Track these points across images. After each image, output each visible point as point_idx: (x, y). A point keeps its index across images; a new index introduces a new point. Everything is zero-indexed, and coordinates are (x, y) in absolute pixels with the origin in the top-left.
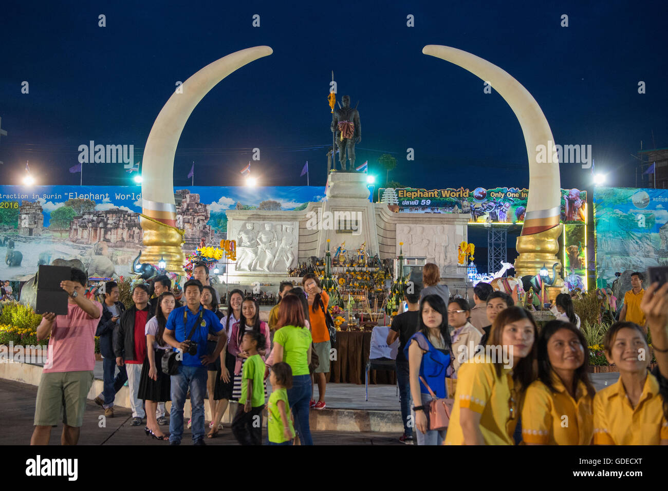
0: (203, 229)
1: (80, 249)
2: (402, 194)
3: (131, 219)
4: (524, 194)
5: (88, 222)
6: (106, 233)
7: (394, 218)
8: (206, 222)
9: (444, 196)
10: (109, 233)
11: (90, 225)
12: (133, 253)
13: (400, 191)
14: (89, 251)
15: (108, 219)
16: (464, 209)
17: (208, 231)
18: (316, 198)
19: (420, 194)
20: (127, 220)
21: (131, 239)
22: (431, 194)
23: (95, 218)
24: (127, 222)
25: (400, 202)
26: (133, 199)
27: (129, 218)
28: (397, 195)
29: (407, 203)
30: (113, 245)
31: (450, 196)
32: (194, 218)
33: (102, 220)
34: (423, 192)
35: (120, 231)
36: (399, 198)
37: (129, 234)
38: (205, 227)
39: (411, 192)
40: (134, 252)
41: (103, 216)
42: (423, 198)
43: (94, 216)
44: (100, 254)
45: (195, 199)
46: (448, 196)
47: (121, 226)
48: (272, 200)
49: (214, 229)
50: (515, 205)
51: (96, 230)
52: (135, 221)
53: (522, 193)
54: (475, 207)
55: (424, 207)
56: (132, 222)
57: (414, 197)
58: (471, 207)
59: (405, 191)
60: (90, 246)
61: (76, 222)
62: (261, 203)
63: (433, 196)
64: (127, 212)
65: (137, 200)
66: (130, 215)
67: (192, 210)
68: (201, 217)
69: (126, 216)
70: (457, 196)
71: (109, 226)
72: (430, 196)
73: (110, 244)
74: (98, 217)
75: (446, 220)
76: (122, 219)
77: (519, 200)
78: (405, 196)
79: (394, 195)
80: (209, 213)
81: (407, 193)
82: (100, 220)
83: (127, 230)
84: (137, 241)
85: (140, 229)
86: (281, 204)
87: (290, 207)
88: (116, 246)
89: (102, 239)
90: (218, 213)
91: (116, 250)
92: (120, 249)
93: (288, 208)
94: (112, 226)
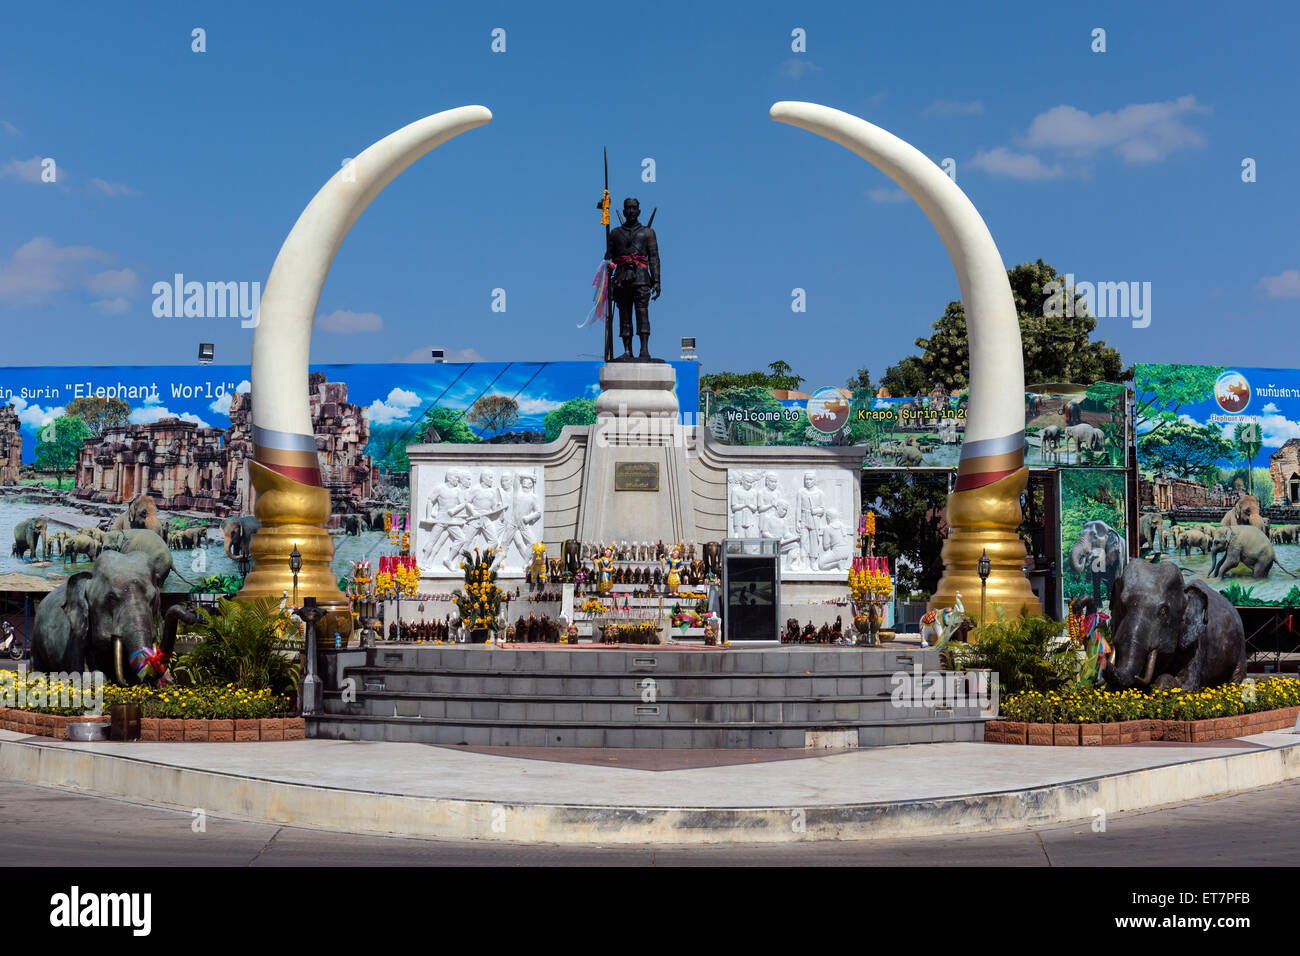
0: (357, 464)
1: (98, 514)
3: (204, 442)
5: (116, 452)
6: (152, 476)
8: (361, 447)
10: (159, 476)
11: (119, 458)
12: (209, 523)
14: (118, 518)
15: (156, 444)
17: (367, 469)
18: (591, 390)
20: (195, 444)
21: (205, 490)
23: (129, 442)
26: (209, 396)
27: (200, 440)
30: (168, 504)
32: (336, 439)
33: (144, 447)
35: (181, 471)
37: (200, 479)
38: (359, 460)
40: (212, 520)
41: (146, 438)
43: (126, 437)
44: (143, 526)
45: (337, 396)
47: (184, 460)
48: (498, 394)
51: (131, 470)
52: (212, 448)
56: (208, 451)
60: (121, 507)
61: (89, 452)
62: (477, 401)
64: (196, 425)
65: (216, 399)
66: (201, 434)
67: (330, 422)
68: (350, 437)
69: (195, 436)
71: (159, 460)
73: (162, 503)
74: (136, 438)
76: (185, 443)
80: (368, 426)
82: (138, 446)
83: (197, 468)
84: (217, 495)
85: (224, 465)
86: (519, 405)
87: (538, 411)
88: (175, 508)
89: (144, 491)
90: (387, 426)
91: (175, 515)
92: (183, 513)
93: (532, 412)
94: (164, 461)
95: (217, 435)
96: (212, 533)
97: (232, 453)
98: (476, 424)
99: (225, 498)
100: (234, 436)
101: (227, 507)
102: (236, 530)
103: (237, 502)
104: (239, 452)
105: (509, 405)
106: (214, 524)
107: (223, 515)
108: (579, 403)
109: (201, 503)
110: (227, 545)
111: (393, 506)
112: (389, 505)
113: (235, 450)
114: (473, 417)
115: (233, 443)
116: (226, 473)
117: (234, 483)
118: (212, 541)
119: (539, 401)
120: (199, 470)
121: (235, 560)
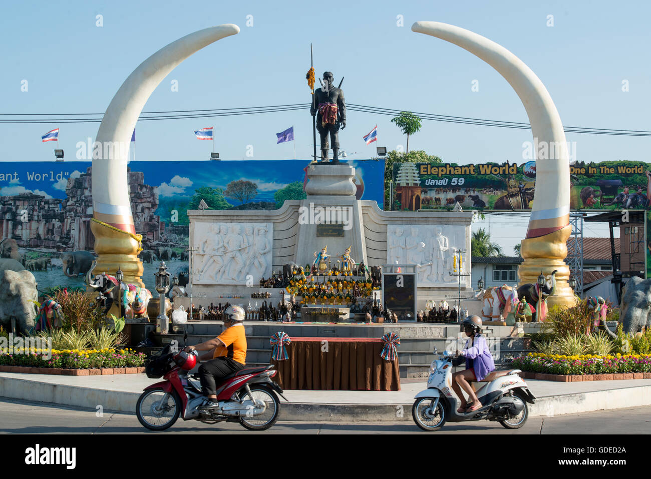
0: (150, 220)
2: (425, 170)
3: (49, 207)
4: (593, 169)
6: (14, 227)
7: (384, 219)
8: (153, 210)
9: (483, 172)
10: (20, 228)
12: (52, 255)
13: (422, 167)
15: (17, 208)
16: (511, 190)
17: (157, 223)
19: (450, 170)
20: (43, 208)
21: (50, 236)
22: (465, 171)
24: (44, 212)
25: (423, 182)
26: (52, 180)
27: (46, 206)
28: (418, 172)
29: (432, 182)
30: (25, 244)
31: (491, 172)
32: (137, 206)
33: (9, 210)
34: (454, 168)
35: (34, 225)
36: (420, 176)
37: (46, 229)
38: (151, 218)
39: (438, 167)
40: (54, 253)
41: (11, 204)
42: (454, 175)
44: (9, 257)
45: (137, 180)
46: (488, 172)
47: (36, 218)
48: (244, 179)
49: (164, 220)
50: (580, 184)
52: (54, 211)
53: (590, 168)
54: (525, 188)
55: (455, 188)
56: (51, 212)
57: (442, 175)
58: (520, 188)
59: (429, 166)
62: (230, 183)
63: (468, 173)
64: (44, 197)
65: (57, 182)
66: (47, 202)
68: (146, 205)
69: (43, 203)
70: (501, 173)
71: (19, 218)
72: (463, 173)
73: (22, 243)
74: (4, 205)
75: (445, 220)
76: (36, 207)
77: (585, 177)
78: (429, 173)
79: (414, 171)
80: (158, 198)
81: (431, 168)
82: (6, 209)
83: (44, 222)
84: (58, 239)
85: (62, 221)
86: (258, 186)
87: (270, 190)
88: (30, 246)
90: (170, 198)
91: (30, 251)
92: (35, 249)
93: (266, 190)
94: (22, 218)
95: (57, 203)
96: (54, 261)
97: (68, 213)
98: (229, 197)
99: (63, 240)
100: (69, 203)
101: (64, 246)
102: (70, 259)
103: (71, 243)
104: (72, 213)
105: (252, 187)
106: (56, 255)
107: (61, 251)
108: (298, 185)
109: (48, 244)
110: (64, 268)
111: (174, 246)
112: (171, 245)
113: (70, 212)
114: (227, 193)
115: (68, 208)
116: (63, 226)
117: (69, 232)
118: (54, 266)
119: (271, 183)
120: (46, 224)
121: (70, 278)
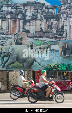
3: (48, 11)
5: (8, 14)
6: (25, 24)
10: (28, 24)
11: (9, 16)
14: (9, 41)
15: (26, 11)
20: (44, 12)
21: (49, 30)
23: (13, 10)
24: (45, 14)
27: (47, 10)
30: (32, 35)
33: (21, 12)
35: (38, 22)
37: (47, 26)
40: (53, 42)
41: (21, 9)
43: (12, 8)
44: (21, 44)
47: (39, 18)
51: (15, 21)
52: (52, 13)
56: (50, 14)
64: (44, 4)
66: (47, 8)
69: (44, 8)
71: (27, 18)
73: (30, 35)
74: (16, 9)
76: (39, 11)
82: (18, 12)
83: (45, 21)
84: (55, 32)
85: (58, 20)
88: (36, 37)
89: (21, 30)
91: (36, 40)
92: (39, 39)
94: (30, 18)
95: (54, 8)
96: (53, 47)
97: (62, 15)
99: (59, 33)
100: (62, 8)
101: (60, 37)
102: (64, 46)
103: (64, 34)
104: (65, 15)
106: (54, 43)
107: (58, 40)
109: (48, 35)
110: (60, 51)
113: (63, 14)
115: (62, 11)
116: (59, 23)
117: (63, 27)
118: (53, 50)
120: (46, 22)
121: (64, 57)
